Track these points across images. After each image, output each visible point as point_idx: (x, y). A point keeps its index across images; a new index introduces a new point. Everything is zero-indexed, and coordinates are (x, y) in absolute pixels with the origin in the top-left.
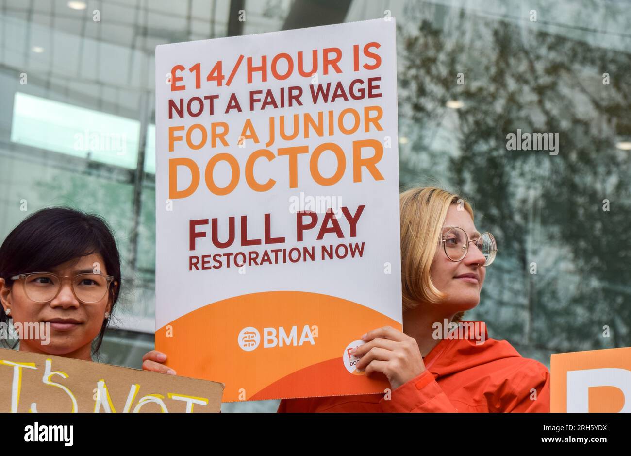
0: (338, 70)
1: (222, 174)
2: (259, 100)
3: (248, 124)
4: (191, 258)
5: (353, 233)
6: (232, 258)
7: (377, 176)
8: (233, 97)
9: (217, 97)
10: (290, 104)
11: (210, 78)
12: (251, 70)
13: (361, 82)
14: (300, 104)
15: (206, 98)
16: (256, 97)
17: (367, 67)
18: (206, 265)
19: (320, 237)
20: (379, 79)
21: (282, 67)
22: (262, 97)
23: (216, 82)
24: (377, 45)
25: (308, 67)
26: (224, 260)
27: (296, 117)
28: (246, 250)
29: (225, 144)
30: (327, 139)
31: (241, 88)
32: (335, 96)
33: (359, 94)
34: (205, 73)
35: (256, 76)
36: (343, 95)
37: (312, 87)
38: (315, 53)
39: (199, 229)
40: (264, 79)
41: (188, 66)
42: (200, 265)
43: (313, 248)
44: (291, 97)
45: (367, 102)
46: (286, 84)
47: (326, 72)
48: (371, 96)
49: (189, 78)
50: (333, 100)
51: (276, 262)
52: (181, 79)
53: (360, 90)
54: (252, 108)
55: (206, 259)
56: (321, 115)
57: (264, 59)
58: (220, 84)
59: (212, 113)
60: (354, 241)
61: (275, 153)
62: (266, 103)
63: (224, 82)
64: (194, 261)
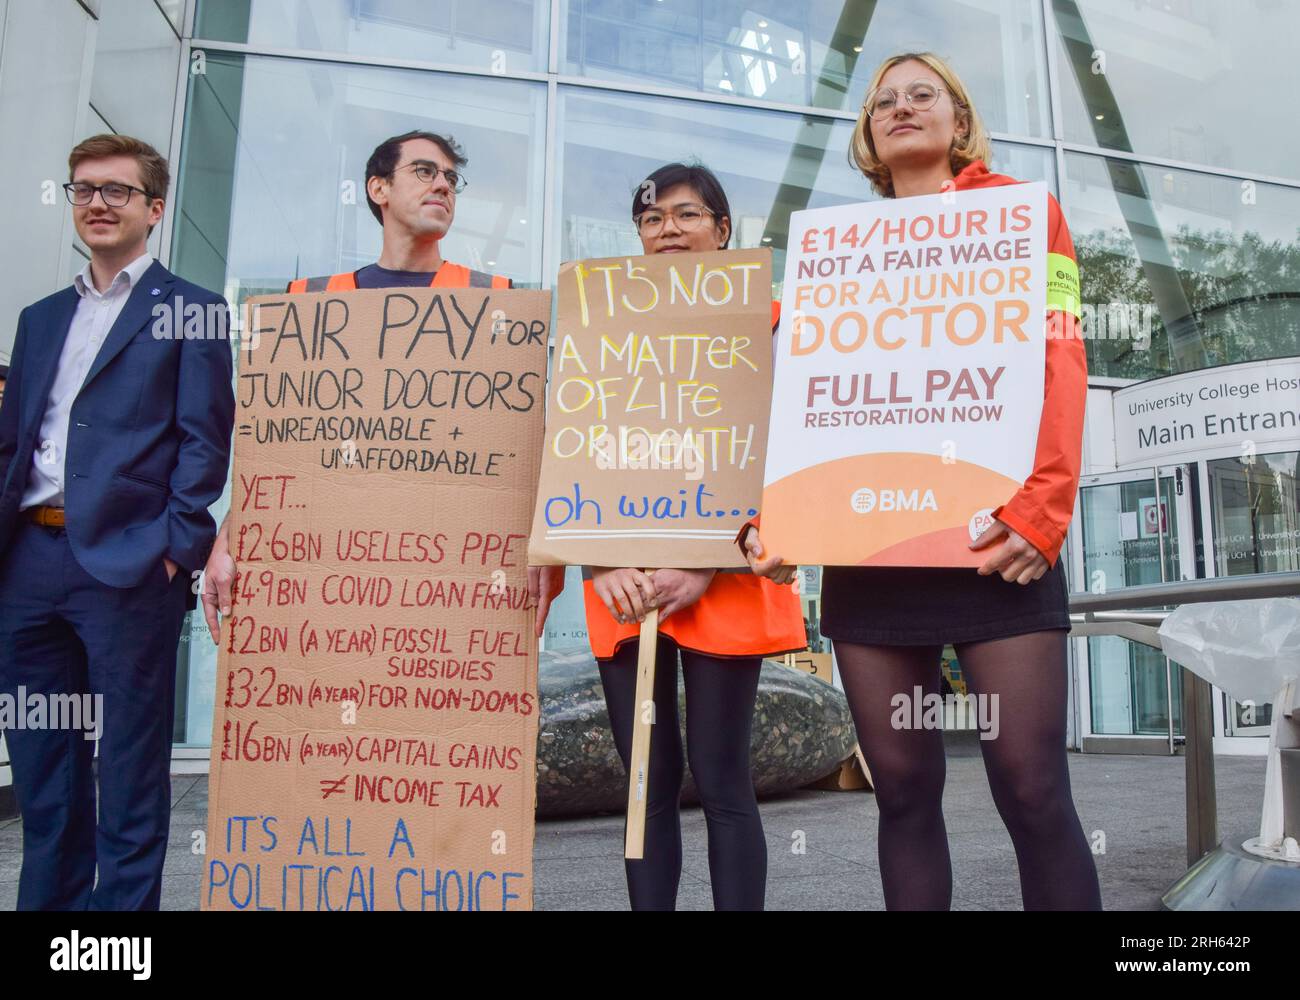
0: (983, 232)
1: (849, 332)
2: (894, 261)
3: (881, 283)
4: (808, 415)
5: (990, 395)
6: (852, 416)
7: (1022, 337)
8: (867, 258)
9: (850, 257)
10: (928, 264)
11: (844, 240)
12: (887, 231)
13: (1008, 243)
14: (938, 263)
15: (838, 259)
16: (891, 257)
17: (1015, 228)
18: (823, 423)
19: (952, 398)
20: (1028, 240)
21: (922, 228)
22: (898, 257)
23: (850, 244)
24: (1027, 208)
25: (949, 229)
26: (843, 418)
27: (933, 277)
28: (868, 408)
29: (855, 302)
30: (966, 298)
31: (876, 249)
32: (978, 256)
33: (1005, 255)
34: (839, 235)
35: (894, 238)
36: (988, 256)
37: (953, 248)
38: (958, 216)
39: (818, 386)
40: (902, 240)
41: (821, 230)
42: (816, 423)
43: (943, 409)
44: (929, 258)
45: (1014, 262)
46: (925, 245)
47: (969, 233)
48: (1018, 256)
49: (821, 241)
50: (975, 260)
51: (901, 422)
52: (814, 242)
53: (1005, 251)
54: (886, 268)
55: (824, 417)
56: (961, 275)
57: (903, 222)
58: (854, 246)
59: (843, 272)
60: (990, 404)
61: (908, 311)
62: (901, 263)
63: (858, 244)
64: (811, 418)
